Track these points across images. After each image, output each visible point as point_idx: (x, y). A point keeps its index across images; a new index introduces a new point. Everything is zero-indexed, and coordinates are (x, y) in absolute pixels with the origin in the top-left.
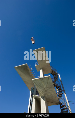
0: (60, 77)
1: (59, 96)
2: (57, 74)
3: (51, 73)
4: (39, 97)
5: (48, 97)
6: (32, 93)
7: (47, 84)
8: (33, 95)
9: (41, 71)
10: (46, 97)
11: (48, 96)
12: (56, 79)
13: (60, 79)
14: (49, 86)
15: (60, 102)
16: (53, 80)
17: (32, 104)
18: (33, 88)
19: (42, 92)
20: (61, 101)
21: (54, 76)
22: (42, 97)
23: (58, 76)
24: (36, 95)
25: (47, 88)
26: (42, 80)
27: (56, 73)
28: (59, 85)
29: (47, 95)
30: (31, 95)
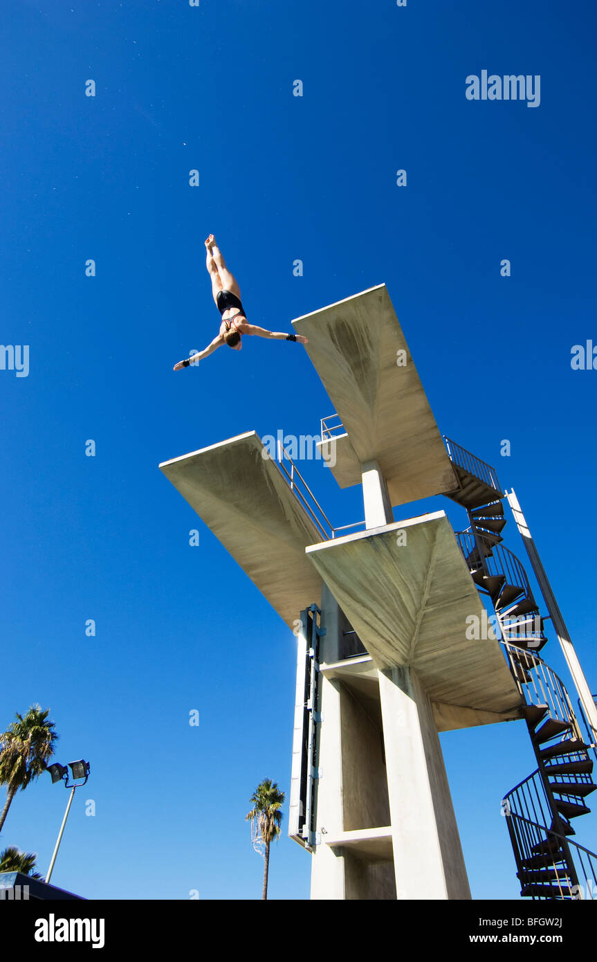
0: (520, 518)
1: (519, 660)
2: (499, 495)
3: (452, 495)
4: (367, 674)
5: (435, 671)
6: (309, 645)
7: (420, 577)
8: (318, 662)
9: (371, 482)
10: (418, 672)
11: (433, 659)
12: (492, 539)
13: (526, 533)
14: (439, 592)
15: (530, 700)
16: (470, 544)
17: (317, 723)
18: (317, 611)
19: (387, 635)
20: (539, 694)
21: (472, 515)
22: (388, 672)
23: (503, 509)
24: (343, 656)
25: (427, 604)
26: (383, 548)
27: (488, 488)
28: (512, 580)
29: (424, 658)
30: (308, 659)
